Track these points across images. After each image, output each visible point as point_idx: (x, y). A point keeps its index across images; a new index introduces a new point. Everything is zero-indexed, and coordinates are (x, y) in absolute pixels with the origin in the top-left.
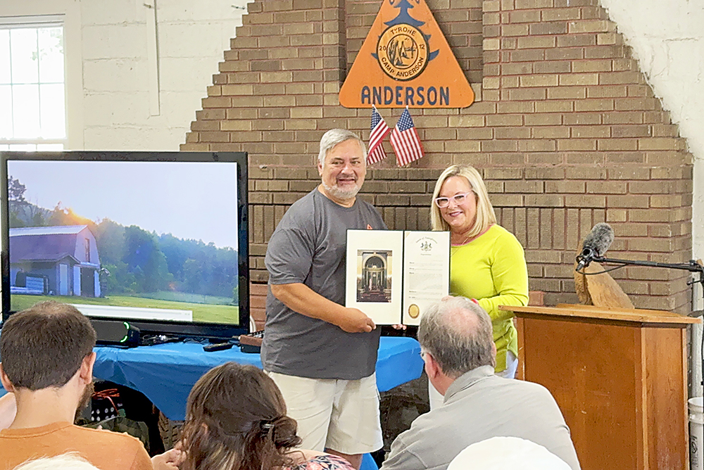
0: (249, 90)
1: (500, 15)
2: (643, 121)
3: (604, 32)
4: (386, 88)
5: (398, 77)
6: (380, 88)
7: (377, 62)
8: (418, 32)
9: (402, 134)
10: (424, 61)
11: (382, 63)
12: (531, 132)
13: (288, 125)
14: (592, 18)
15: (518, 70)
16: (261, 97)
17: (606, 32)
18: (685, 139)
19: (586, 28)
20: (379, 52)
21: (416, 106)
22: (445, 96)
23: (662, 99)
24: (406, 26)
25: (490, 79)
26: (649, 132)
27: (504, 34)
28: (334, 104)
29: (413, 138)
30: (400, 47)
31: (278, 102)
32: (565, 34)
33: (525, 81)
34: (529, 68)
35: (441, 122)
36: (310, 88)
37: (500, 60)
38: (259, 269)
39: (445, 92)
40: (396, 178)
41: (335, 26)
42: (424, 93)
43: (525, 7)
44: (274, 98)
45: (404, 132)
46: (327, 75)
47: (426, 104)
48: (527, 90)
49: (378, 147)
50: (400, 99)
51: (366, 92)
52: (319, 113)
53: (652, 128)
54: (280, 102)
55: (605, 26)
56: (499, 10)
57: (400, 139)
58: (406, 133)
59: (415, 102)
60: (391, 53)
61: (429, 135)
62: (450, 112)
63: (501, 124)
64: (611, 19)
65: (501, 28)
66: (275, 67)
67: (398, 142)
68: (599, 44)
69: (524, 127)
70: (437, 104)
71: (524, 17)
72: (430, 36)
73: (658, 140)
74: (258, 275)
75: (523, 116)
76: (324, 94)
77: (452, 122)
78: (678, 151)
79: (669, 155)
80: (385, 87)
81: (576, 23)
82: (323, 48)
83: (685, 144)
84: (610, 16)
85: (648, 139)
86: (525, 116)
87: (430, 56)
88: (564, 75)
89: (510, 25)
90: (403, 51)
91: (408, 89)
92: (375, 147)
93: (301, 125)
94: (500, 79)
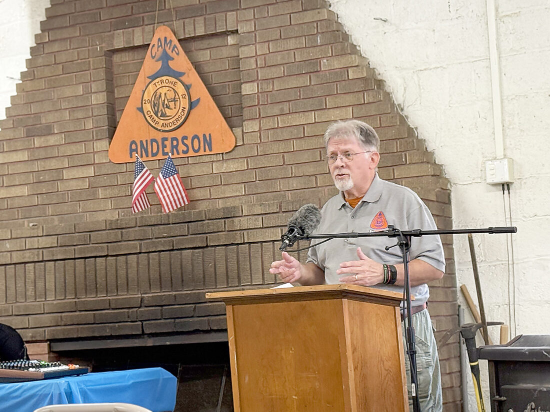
0: (24, 156)
1: (256, 59)
2: (397, 149)
3: (355, 66)
4: (153, 140)
5: (163, 128)
6: (147, 141)
7: (143, 116)
8: (179, 82)
9: (166, 182)
10: (186, 110)
11: (147, 116)
12: (292, 170)
13: (61, 186)
14: (343, 54)
15: (276, 110)
16: (36, 162)
17: (357, 66)
18: (442, 166)
19: (337, 64)
20: (144, 105)
21: (182, 155)
22: (208, 143)
23: (416, 128)
24: (168, 77)
25: (250, 122)
26: (404, 160)
27: (261, 77)
28: (104, 161)
29: (177, 184)
30: (163, 99)
31: (52, 165)
32: (318, 71)
33: (283, 121)
34: (286, 107)
35: (206, 169)
36: (81, 149)
37: (259, 103)
38: (31, 328)
39: (208, 139)
40: (160, 223)
41: (102, 85)
42: (188, 142)
43: (279, 50)
44: (48, 161)
45: (167, 179)
46: (97, 133)
47: (191, 153)
48: (285, 129)
49: (142, 195)
50: (166, 150)
51: (134, 147)
52: (91, 171)
53: (406, 155)
54: (53, 164)
55: (355, 60)
56: (254, 55)
57: (163, 186)
58: (170, 180)
59: (180, 151)
60: (155, 105)
61: (195, 183)
62: (214, 158)
63: (263, 166)
64: (364, 55)
65: (257, 71)
66: (48, 131)
67: (162, 189)
68: (350, 78)
69: (285, 166)
70: (202, 152)
71: (279, 59)
72: (191, 85)
73: (412, 166)
74: (31, 334)
75: (283, 157)
76: (94, 153)
77: (217, 168)
78: (432, 176)
79: (424, 179)
80: (151, 140)
81: (327, 60)
82: (92, 108)
83: (441, 170)
84: (362, 53)
85: (403, 167)
86: (285, 155)
87: (192, 106)
88: (320, 112)
89: (265, 69)
90: (166, 102)
91: (173, 139)
92: (139, 195)
93: (73, 185)
94: (260, 121)
